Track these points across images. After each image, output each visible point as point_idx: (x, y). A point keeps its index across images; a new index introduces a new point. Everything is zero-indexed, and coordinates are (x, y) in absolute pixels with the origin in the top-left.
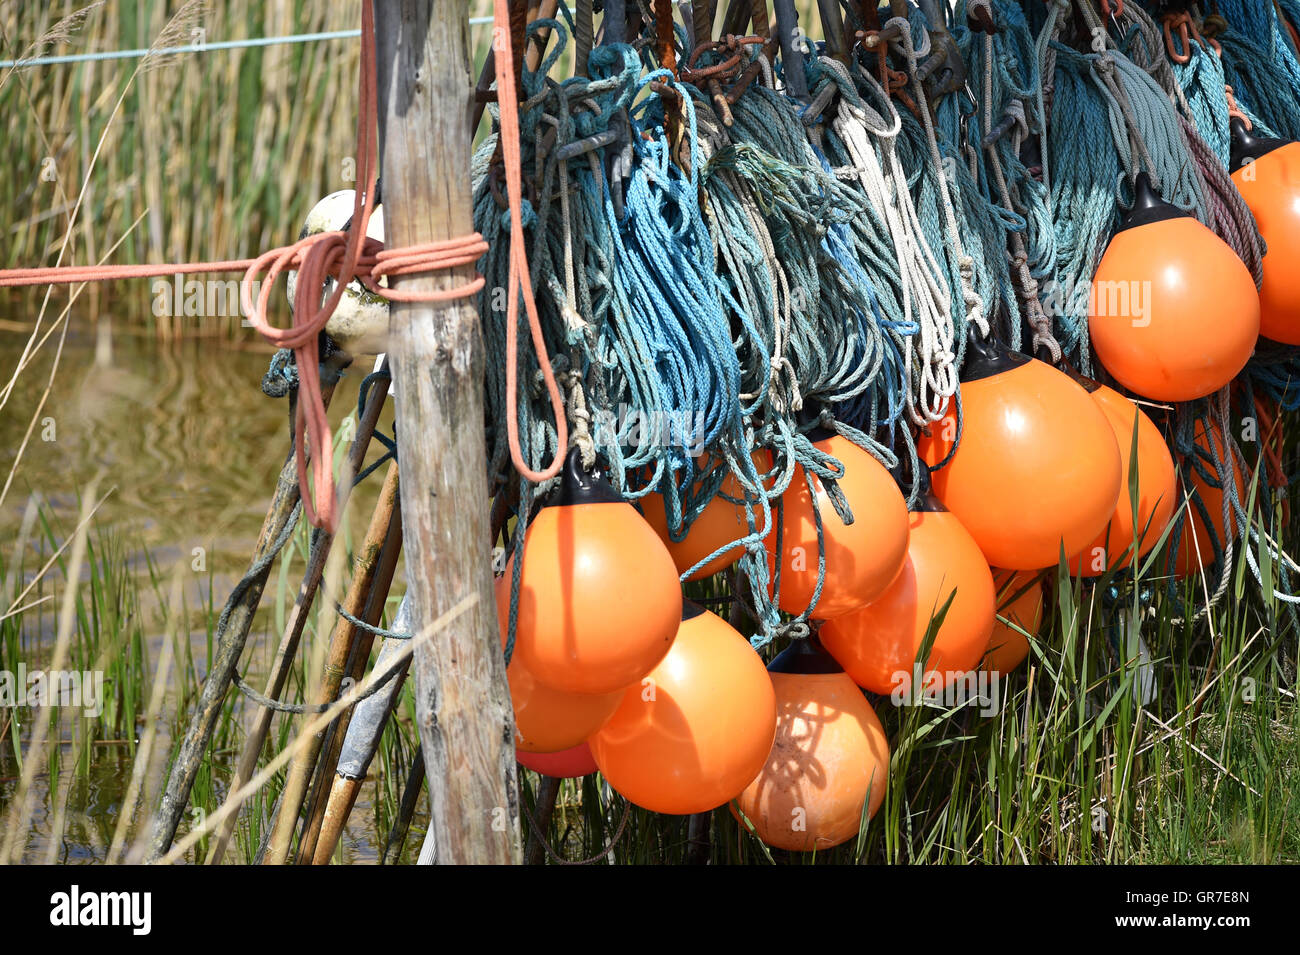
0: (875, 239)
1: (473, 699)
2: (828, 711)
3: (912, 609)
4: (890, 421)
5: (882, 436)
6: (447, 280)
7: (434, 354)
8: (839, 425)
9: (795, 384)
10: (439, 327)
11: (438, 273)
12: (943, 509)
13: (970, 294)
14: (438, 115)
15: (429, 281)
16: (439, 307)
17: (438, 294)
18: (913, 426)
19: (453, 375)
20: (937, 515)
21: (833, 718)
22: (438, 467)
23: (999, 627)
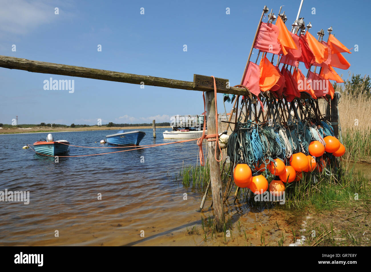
0: (282, 140)
1: (216, 185)
2: (277, 184)
3: (286, 175)
4: (284, 157)
5: (283, 159)
6: (213, 139)
7: (211, 147)
8: (278, 157)
9: (270, 153)
10: (212, 144)
11: (212, 138)
12: (291, 166)
13: (294, 146)
14: (212, 121)
15: (211, 139)
16: (212, 141)
17: (212, 140)
18: (287, 158)
19: (213, 149)
20: (290, 166)
21: (278, 185)
22: (212, 159)
23: (296, 176)
